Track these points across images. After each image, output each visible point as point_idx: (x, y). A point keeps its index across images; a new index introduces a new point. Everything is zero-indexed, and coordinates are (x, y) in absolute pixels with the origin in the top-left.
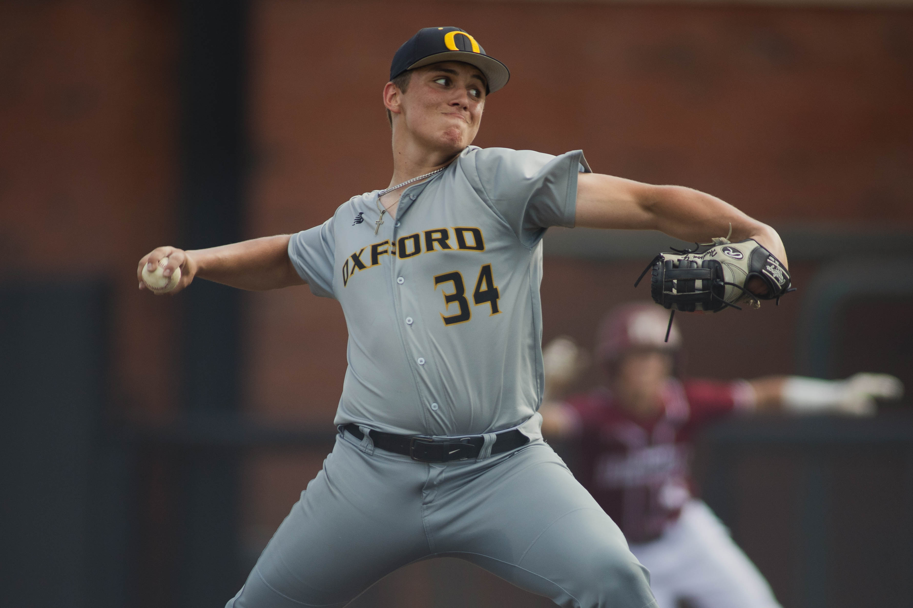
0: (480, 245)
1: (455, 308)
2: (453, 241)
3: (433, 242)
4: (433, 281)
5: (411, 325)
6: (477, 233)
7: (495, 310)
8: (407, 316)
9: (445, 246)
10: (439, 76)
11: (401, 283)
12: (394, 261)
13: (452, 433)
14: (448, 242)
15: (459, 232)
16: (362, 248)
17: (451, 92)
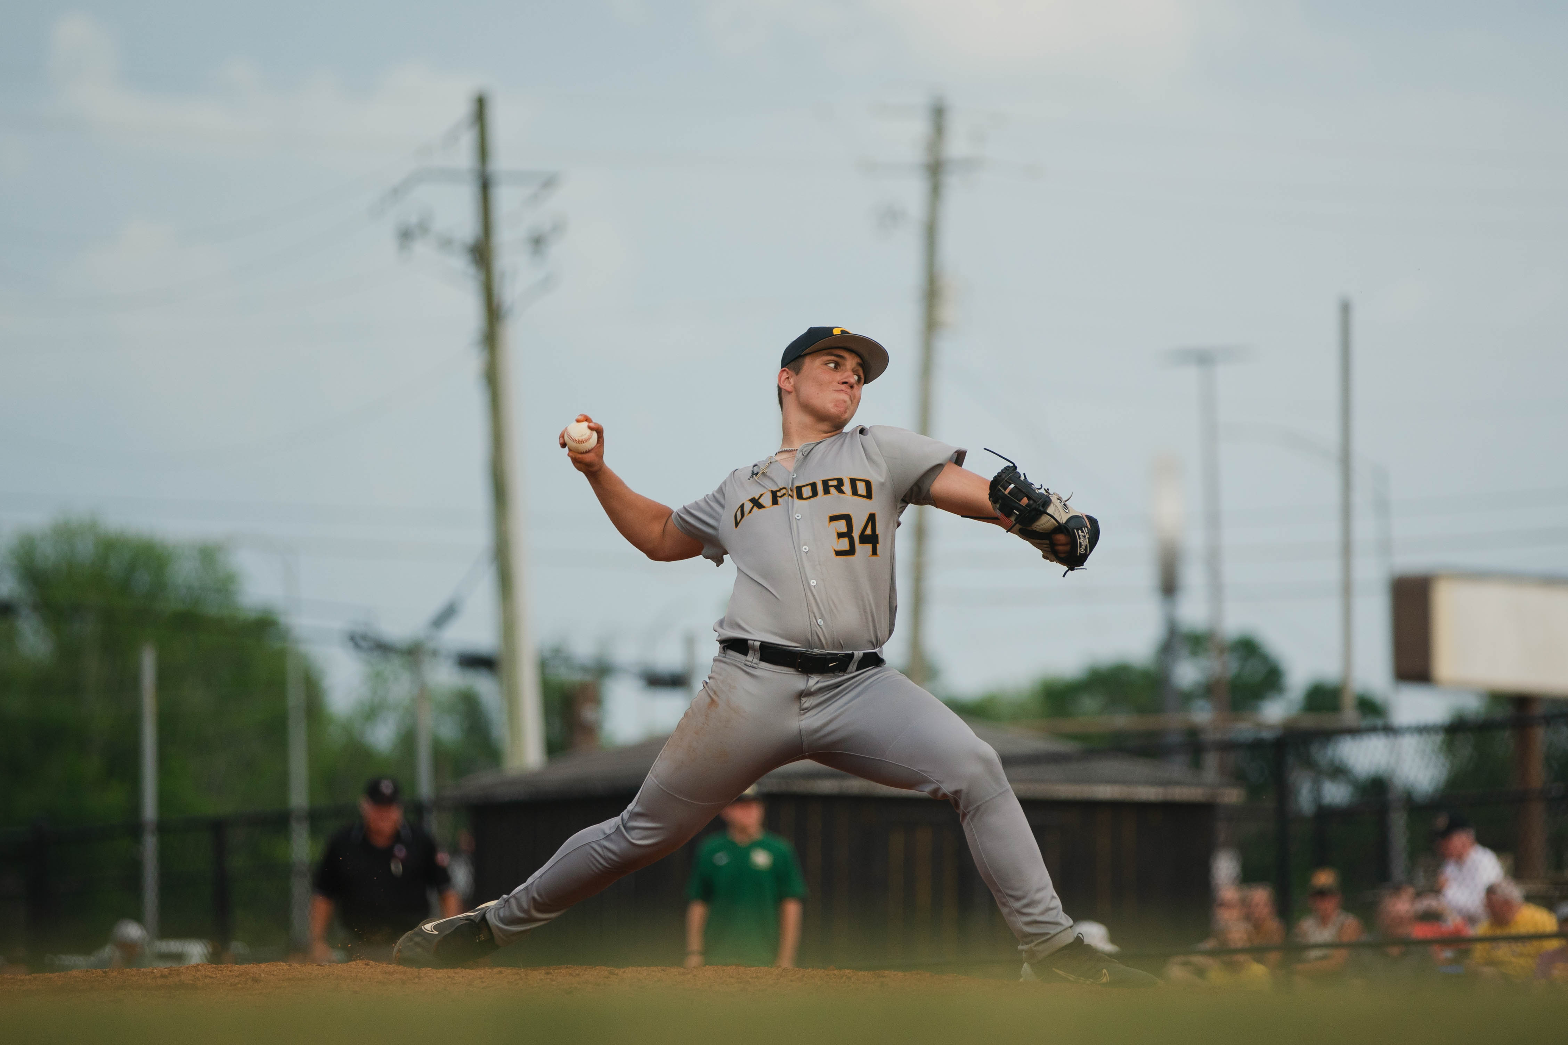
0: (869, 496)
1: (844, 544)
2: (847, 487)
3: (830, 488)
4: (828, 519)
5: (806, 552)
6: (868, 484)
7: (874, 552)
8: (805, 545)
9: (841, 491)
10: (830, 360)
11: (798, 518)
12: (793, 501)
13: (833, 648)
14: (843, 488)
15: (853, 482)
16: (762, 493)
17: (839, 374)
